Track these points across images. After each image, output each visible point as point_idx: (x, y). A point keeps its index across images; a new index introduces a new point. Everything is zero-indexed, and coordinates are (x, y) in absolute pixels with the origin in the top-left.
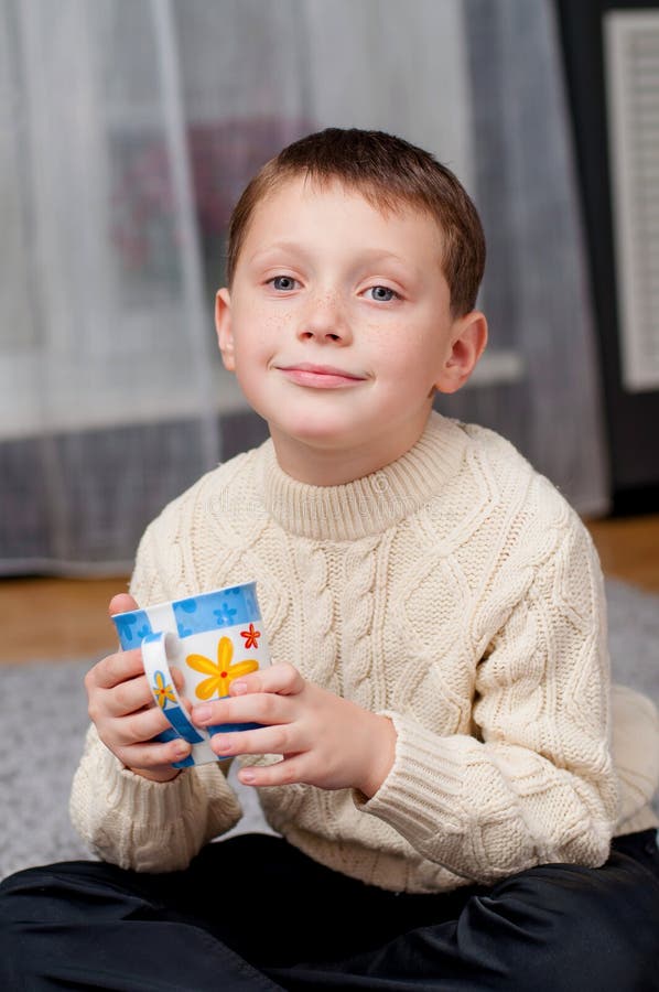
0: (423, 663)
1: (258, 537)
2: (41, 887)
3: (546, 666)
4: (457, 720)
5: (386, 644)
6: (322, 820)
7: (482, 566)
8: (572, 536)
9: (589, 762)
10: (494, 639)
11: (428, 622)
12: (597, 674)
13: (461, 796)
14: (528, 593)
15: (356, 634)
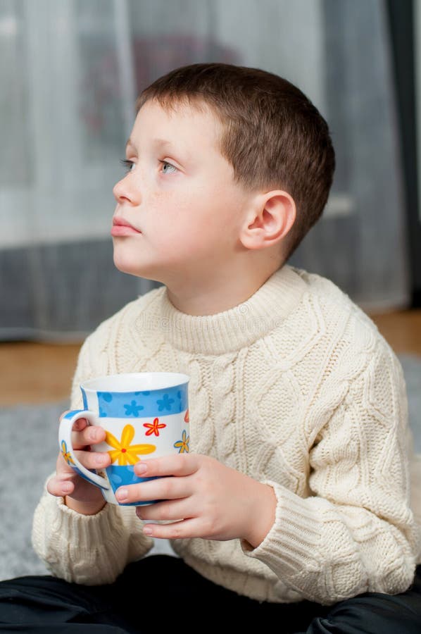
0: (270, 447)
1: (158, 349)
2: (9, 598)
3: (359, 451)
4: (296, 487)
5: (246, 431)
6: (206, 551)
7: (311, 379)
8: (377, 358)
9: (398, 517)
10: (321, 432)
11: (274, 418)
12: (398, 456)
13: (320, 545)
14: (344, 399)
15: (224, 421)
